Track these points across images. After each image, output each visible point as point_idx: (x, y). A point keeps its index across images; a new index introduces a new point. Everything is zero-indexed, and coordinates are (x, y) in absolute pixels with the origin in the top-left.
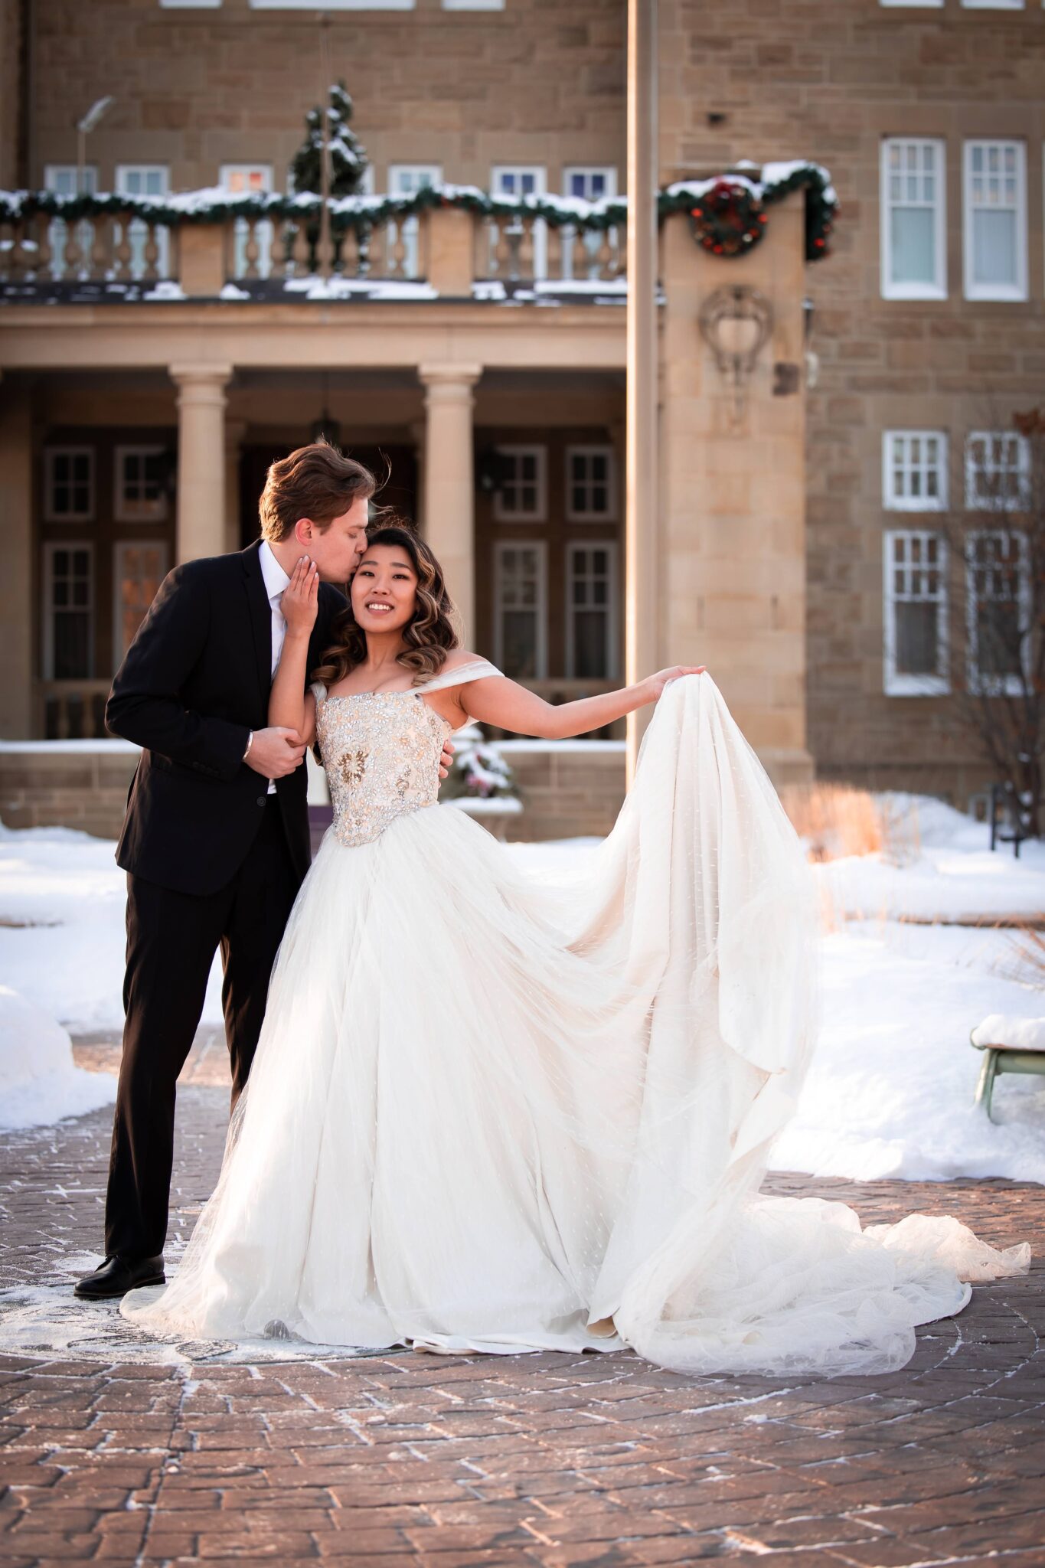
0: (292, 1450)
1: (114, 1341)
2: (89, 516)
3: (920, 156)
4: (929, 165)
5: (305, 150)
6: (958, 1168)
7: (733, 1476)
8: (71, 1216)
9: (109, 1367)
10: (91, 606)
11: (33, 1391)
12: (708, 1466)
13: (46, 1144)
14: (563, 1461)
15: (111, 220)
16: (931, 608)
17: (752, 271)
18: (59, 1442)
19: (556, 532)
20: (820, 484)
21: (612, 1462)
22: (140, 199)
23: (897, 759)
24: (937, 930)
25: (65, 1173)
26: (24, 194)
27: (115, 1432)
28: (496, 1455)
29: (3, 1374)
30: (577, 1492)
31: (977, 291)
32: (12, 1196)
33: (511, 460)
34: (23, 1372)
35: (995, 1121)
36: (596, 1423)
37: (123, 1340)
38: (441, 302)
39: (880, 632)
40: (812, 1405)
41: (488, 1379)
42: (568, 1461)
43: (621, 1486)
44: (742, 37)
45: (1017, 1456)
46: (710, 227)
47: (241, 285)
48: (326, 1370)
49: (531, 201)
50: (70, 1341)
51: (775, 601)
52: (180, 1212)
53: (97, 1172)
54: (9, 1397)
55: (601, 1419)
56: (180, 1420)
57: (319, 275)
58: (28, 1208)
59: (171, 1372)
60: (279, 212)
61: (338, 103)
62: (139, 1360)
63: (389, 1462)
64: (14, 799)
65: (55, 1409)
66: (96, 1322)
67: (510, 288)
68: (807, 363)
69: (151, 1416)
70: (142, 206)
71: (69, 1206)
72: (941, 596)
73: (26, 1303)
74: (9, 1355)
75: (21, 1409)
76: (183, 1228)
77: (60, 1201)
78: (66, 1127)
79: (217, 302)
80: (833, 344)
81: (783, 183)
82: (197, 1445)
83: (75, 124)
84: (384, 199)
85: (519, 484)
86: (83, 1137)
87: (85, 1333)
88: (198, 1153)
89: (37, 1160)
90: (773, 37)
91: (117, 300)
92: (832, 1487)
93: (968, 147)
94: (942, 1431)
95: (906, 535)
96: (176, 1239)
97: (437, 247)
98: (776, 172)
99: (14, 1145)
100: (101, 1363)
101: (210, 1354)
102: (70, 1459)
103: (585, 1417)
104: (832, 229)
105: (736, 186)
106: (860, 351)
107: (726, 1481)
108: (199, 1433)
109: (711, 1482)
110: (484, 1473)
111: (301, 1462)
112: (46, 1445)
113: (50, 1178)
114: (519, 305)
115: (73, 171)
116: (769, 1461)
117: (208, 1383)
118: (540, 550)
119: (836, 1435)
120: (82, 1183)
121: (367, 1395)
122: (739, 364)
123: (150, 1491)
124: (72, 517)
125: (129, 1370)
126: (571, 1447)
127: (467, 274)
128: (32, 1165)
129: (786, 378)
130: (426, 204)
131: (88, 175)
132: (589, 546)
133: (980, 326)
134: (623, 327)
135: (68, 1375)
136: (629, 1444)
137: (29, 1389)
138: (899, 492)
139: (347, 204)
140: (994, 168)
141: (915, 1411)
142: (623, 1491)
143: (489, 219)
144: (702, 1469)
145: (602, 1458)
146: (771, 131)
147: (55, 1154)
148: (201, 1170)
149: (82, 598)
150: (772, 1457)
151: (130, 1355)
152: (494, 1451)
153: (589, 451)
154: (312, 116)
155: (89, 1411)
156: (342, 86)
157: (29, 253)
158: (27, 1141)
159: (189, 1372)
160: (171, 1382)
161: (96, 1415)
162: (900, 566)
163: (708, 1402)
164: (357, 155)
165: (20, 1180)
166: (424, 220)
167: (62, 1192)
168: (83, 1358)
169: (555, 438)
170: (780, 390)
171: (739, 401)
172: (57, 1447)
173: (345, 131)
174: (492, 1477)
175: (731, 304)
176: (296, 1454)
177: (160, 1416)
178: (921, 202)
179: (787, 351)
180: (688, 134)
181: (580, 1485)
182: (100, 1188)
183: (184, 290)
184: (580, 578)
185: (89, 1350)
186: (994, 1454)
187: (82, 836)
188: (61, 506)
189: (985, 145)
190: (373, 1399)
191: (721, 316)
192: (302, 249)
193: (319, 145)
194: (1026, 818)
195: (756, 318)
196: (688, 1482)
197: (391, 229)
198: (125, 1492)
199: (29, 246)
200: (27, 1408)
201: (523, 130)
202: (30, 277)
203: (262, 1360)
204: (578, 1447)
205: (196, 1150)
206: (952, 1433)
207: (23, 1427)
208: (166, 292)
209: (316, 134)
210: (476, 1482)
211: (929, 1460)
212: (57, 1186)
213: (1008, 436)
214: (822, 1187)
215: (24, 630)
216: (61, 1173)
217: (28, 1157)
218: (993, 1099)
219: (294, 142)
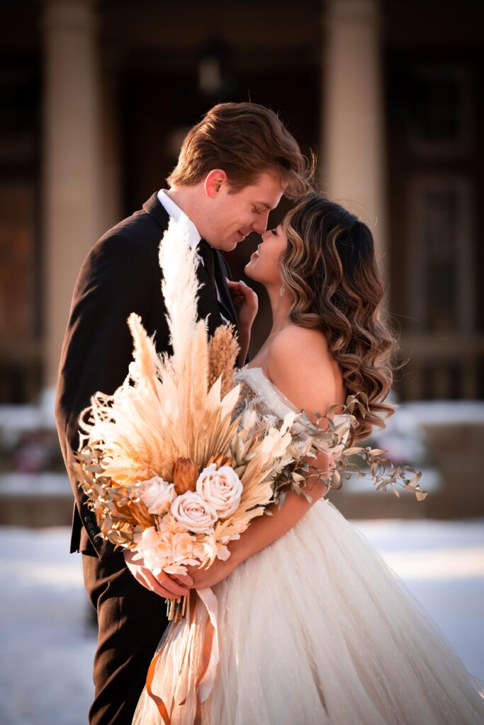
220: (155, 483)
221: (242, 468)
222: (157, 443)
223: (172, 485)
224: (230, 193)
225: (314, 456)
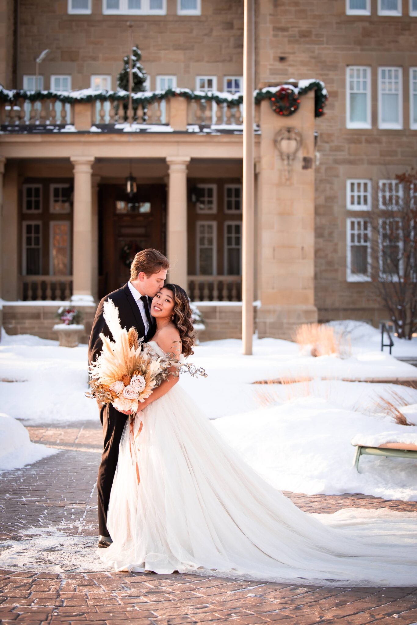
0: (96, 607)
1: (39, 563)
2: (40, 211)
3: (361, 73)
4: (365, 76)
5: (123, 72)
6: (345, 490)
7: (240, 617)
8: (26, 510)
9: (36, 574)
10: (41, 246)
11: (11, 584)
12: (232, 614)
13: (19, 477)
14: (184, 611)
15: (48, 101)
16: (365, 248)
17: (294, 121)
18: (19, 603)
19: (220, 217)
20: (322, 200)
21: (201, 612)
22: (59, 93)
23: (352, 306)
24: (357, 383)
25: (25, 491)
26: (15, 91)
27: (37, 599)
28: (163, 609)
29: (1, 577)
30: (187, 623)
31: (383, 126)
32: (6, 501)
33: (203, 190)
34: (8, 576)
35: (360, 472)
36: (198, 596)
37: (42, 563)
38: (175, 133)
39: (345, 257)
40: (271, 590)
41: (164, 579)
42: (186, 611)
43: (202, 621)
44: (292, 27)
45: (335, 610)
46: (278, 105)
47: (98, 126)
48: (110, 575)
49: (210, 94)
50: (24, 563)
51: (303, 248)
52: (65, 508)
53: (37, 491)
54: (3, 586)
55: (200, 595)
56: (60, 595)
57: (128, 123)
58: (11, 506)
59: (58, 576)
60: (113, 98)
61: (136, 54)
62: (47, 571)
63: (127, 611)
64: (11, 323)
65: (18, 591)
66: (33, 555)
67: (202, 128)
68: (315, 156)
69: (50, 593)
70: (60, 96)
71: (26, 506)
72: (368, 244)
73: (10, 547)
74: (3, 569)
75: (6, 590)
76: (66, 516)
77: (23, 503)
78: (26, 469)
79: (89, 133)
80: (327, 146)
81: (306, 88)
82: (65, 604)
83: (35, 59)
84: (153, 93)
85: (206, 199)
86: (33, 474)
87: (29, 560)
88: (74, 482)
89: (15, 485)
90: (305, 27)
91: (50, 132)
92: (271, 621)
93: (380, 70)
94: (312, 600)
95: (356, 220)
96: (63, 521)
97: (173, 112)
98: (304, 83)
99: (7, 478)
100: (34, 572)
101: (71, 569)
102: (22, 610)
103: (194, 594)
104: (325, 105)
105: (288, 89)
106: (338, 149)
107: (237, 619)
108: (65, 600)
109: (232, 619)
110: (158, 615)
111: (98, 611)
112: (14, 604)
113: (20, 493)
114: (205, 134)
115: (34, 77)
116: (253, 612)
117: (70, 581)
118: (214, 224)
119: (277, 602)
120: (31, 495)
121: (122, 585)
122: (289, 157)
123: (48, 621)
124: (33, 211)
125: (43, 575)
126: (188, 606)
127: (185, 123)
128: (14, 487)
129: (307, 163)
130: (169, 95)
131: (40, 79)
132: (233, 223)
133: (384, 139)
134: (242, 142)
135: (23, 577)
136: (207, 605)
137: (9, 583)
138: (352, 203)
139: (139, 95)
140: (390, 77)
141: (305, 593)
142: (202, 623)
143: (193, 101)
144: (229, 615)
145: (198, 610)
146: (303, 64)
147: (22, 482)
148: (74, 490)
149: (37, 243)
150: (254, 610)
151: (44, 569)
152: (162, 607)
153: (233, 186)
154: (126, 59)
155: (29, 591)
156: (137, 47)
157: (17, 111)
158: (12, 476)
159: (63, 576)
160: (57, 580)
161: (31, 593)
162: (353, 232)
163: (236, 589)
164: (143, 74)
165: (9, 494)
166: (168, 101)
167: (24, 499)
168: (28, 570)
169: (220, 182)
170: (305, 167)
171: (289, 172)
172: (18, 605)
173: (138, 65)
174: (160, 617)
175: (286, 134)
176: (97, 608)
177: (53, 593)
178: (361, 91)
179: (308, 152)
180: (271, 65)
181: (189, 620)
182: (37, 498)
183: (76, 128)
184: (230, 235)
185: (30, 567)
186: (328, 610)
187: (36, 338)
188: (29, 207)
189: (387, 69)
190: (124, 587)
191: (282, 139)
192: (121, 112)
193: (128, 70)
194: (400, 331)
195: (296, 139)
196: (224, 619)
197: (156, 105)
198: (40, 622)
199: (16, 108)
200: (8, 590)
201: (208, 62)
202: (17, 123)
203: (88, 571)
204: (190, 606)
205: (73, 480)
206: (316, 601)
207: (7, 597)
208: (69, 129)
209: (127, 66)
210: (155, 619)
211: (306, 611)
212: (22, 497)
213: (394, 182)
214: (295, 498)
215: (15, 257)
216: (24, 491)
217: (12, 484)
218: (359, 464)
219: (119, 68)
220: (117, 384)
221: (145, 375)
222: (115, 371)
223: (123, 382)
224: (147, 278)
225: (170, 367)
